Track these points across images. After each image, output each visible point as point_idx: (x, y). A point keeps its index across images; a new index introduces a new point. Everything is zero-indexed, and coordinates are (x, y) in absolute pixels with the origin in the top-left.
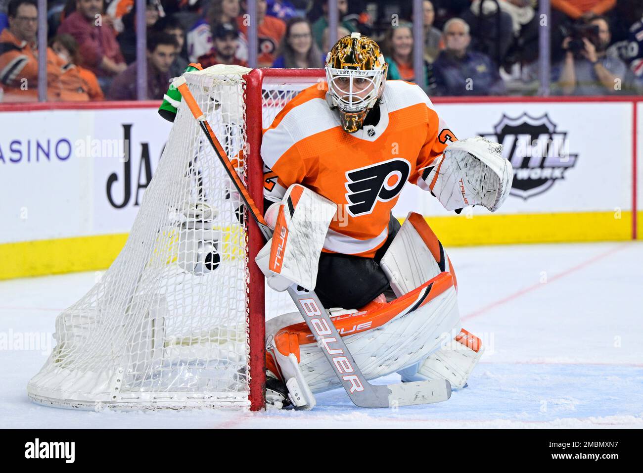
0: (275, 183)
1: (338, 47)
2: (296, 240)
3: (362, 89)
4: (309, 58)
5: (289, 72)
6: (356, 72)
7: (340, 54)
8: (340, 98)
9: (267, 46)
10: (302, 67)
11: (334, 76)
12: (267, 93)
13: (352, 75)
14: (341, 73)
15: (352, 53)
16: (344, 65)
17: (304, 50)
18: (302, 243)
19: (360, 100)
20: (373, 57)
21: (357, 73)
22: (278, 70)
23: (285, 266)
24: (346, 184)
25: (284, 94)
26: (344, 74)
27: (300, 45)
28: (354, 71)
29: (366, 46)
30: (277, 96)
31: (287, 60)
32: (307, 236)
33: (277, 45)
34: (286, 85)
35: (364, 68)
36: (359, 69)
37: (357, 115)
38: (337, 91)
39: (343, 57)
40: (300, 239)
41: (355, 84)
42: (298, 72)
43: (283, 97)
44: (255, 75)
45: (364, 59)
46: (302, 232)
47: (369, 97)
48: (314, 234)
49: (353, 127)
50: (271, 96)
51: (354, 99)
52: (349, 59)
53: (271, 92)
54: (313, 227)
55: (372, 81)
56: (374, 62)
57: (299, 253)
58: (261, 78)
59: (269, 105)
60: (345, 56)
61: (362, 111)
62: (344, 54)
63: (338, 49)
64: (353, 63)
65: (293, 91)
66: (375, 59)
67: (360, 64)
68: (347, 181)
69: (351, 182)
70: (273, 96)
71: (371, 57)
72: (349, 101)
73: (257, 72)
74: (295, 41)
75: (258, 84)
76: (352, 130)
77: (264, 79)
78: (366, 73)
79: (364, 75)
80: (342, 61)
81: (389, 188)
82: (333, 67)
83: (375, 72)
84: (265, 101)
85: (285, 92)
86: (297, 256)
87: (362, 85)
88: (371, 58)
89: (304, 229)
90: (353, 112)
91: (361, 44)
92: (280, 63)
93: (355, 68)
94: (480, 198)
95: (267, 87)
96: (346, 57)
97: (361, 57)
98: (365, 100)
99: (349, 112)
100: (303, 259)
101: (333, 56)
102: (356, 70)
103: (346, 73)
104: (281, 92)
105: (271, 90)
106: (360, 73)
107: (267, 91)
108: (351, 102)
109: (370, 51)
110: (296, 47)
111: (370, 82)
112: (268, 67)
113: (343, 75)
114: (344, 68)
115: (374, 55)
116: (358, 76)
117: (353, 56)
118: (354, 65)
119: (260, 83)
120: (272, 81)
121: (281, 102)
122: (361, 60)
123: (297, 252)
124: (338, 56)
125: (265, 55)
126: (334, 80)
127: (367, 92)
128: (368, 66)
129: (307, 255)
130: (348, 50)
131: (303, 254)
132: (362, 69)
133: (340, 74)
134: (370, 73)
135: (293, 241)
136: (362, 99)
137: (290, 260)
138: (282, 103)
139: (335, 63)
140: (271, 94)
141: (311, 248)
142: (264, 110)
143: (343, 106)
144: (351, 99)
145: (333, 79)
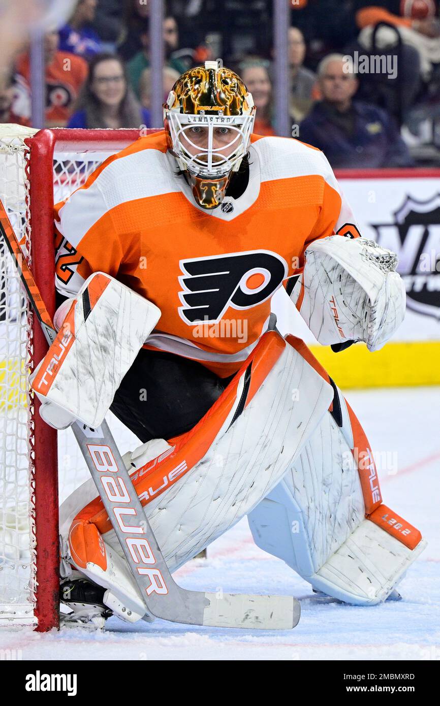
0: (73, 273)
1: (186, 83)
2: (86, 352)
3: (227, 143)
4: (123, 114)
5: (92, 134)
6: (217, 118)
7: (191, 93)
8: (194, 157)
9: (59, 97)
10: (112, 125)
11: (183, 125)
12: (60, 165)
13: (212, 123)
14: (195, 120)
15: (210, 90)
16: (199, 109)
17: (114, 100)
18: (94, 358)
19: (222, 159)
20: (239, 96)
21: (220, 120)
22: (77, 131)
23: (57, 386)
24: (181, 279)
25: (85, 166)
26: (200, 122)
27: (108, 93)
28: (214, 117)
29: (228, 80)
30: (74, 170)
31: (90, 116)
32: (104, 349)
33: (75, 96)
34: (88, 153)
35: (228, 113)
36: (221, 115)
37: (218, 183)
38: (188, 146)
39: (197, 97)
40: (92, 353)
41: (216, 136)
42: (105, 133)
43: (82, 171)
44: (43, 138)
45: (228, 99)
46: (97, 342)
47: (234, 155)
48: (117, 348)
49: (213, 199)
50: (65, 170)
51: (215, 159)
52: (206, 99)
53: (65, 163)
54: (118, 339)
55: (240, 131)
56: (242, 104)
57: (84, 371)
58: (51, 143)
59: (62, 182)
60: (199, 95)
61: (225, 175)
62: (198, 93)
63: (187, 86)
64: (212, 105)
65: (96, 162)
66: (242, 100)
67: (223, 107)
68: (182, 274)
69: (188, 276)
70: (68, 170)
71: (237, 96)
72: (207, 162)
73: (45, 135)
74: (101, 88)
75: (48, 152)
76: (211, 205)
77: (56, 145)
78: (232, 121)
79: (229, 123)
80: (196, 103)
81: (247, 291)
82: (181, 112)
83: (243, 119)
84: (57, 177)
85: (86, 163)
86: (81, 376)
87: (225, 138)
88: (237, 98)
89: (102, 340)
90: (213, 178)
91: (221, 78)
92: (79, 121)
93: (216, 113)
94: (361, 330)
95: (59, 156)
96: (200, 97)
97: (223, 96)
98: (229, 159)
99: (206, 178)
100: (90, 381)
101: (179, 96)
102: (217, 116)
103: (203, 120)
104: (79, 163)
105: (64, 160)
106: (223, 120)
107: (60, 161)
108: (210, 164)
109: (235, 87)
110: (103, 97)
111: (238, 133)
112: (61, 126)
113: (197, 124)
114: (199, 113)
115: (240, 94)
116: (220, 124)
117: (212, 96)
118: (214, 108)
119: (51, 150)
120: (68, 147)
121: (79, 178)
122: (224, 102)
123: (81, 370)
124: (190, 96)
125: (56, 109)
126: (184, 131)
127: (234, 147)
128: (234, 110)
129: (98, 377)
130: (204, 87)
131: (91, 374)
132: (225, 114)
133: (195, 123)
134: (237, 119)
135: (80, 353)
136: (227, 159)
137: (66, 379)
138: (80, 180)
139: (184, 106)
140: (65, 166)
141: (107, 367)
142: (55, 189)
143: (197, 169)
144: (210, 159)
145: (182, 129)
